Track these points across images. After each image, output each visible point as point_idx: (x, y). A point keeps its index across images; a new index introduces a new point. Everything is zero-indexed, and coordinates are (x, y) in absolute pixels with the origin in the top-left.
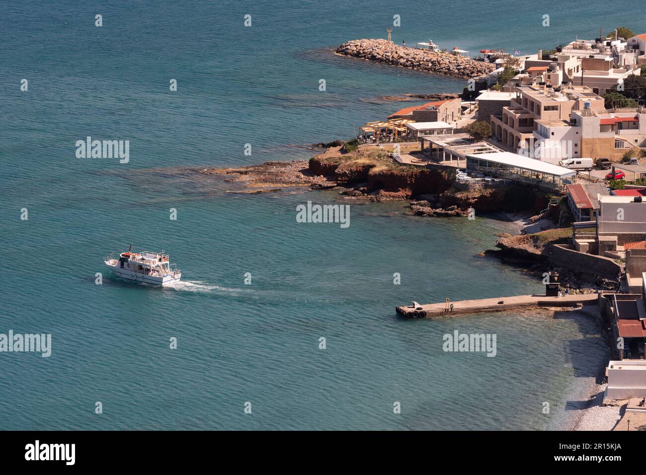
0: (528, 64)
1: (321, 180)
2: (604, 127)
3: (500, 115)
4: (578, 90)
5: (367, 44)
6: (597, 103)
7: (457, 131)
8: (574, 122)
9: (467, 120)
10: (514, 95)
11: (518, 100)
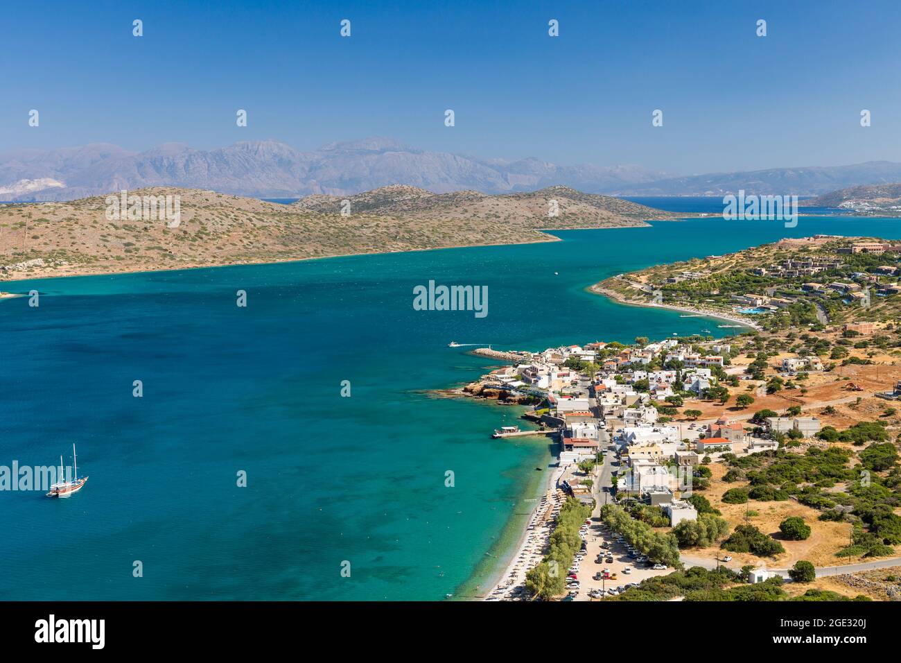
0: (534, 356)
1: (468, 394)
2: (559, 376)
3: (525, 372)
4: (550, 364)
5: (482, 350)
6: (556, 368)
7: (512, 377)
8: (549, 374)
9: (515, 374)
10: (529, 366)
11: (531, 368)
